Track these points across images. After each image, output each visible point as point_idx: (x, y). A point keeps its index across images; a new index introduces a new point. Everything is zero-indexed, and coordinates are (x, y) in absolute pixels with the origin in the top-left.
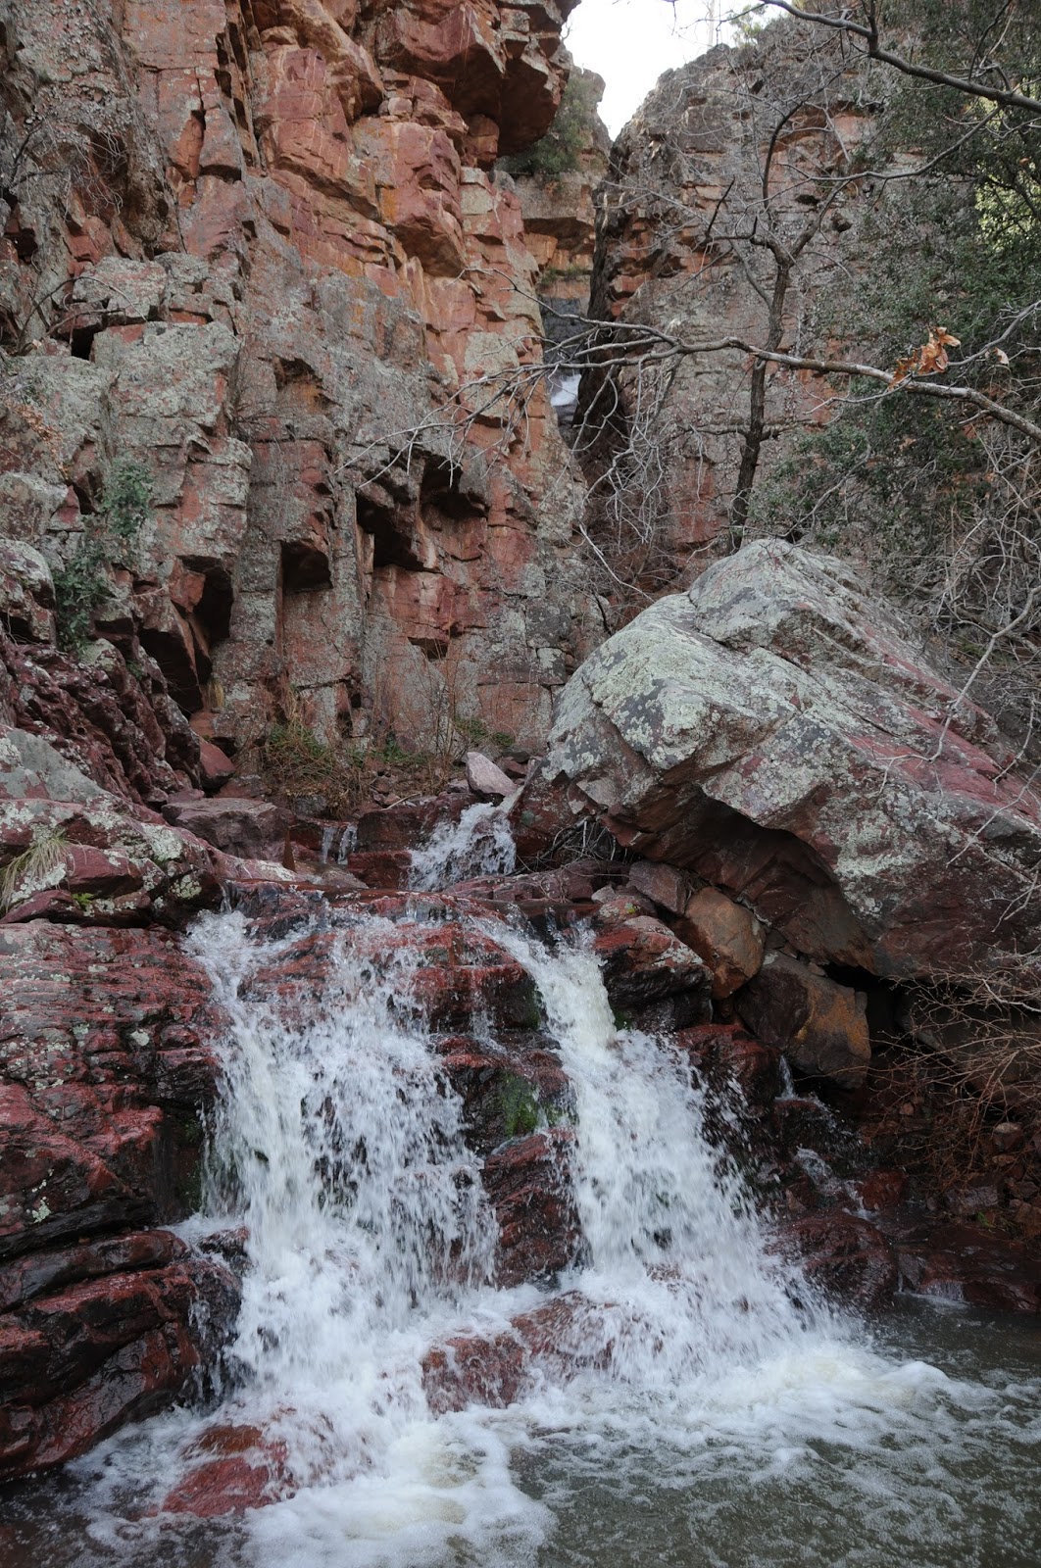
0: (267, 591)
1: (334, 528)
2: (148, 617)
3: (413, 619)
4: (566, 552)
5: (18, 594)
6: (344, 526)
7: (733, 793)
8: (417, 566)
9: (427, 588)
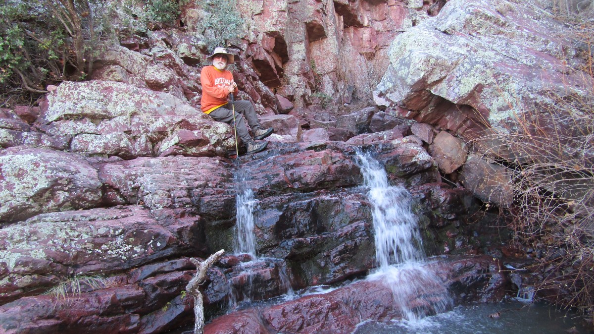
0: (302, 41)
1: (326, 15)
2: (255, 55)
3: (361, 46)
4: (421, 12)
5: (194, 50)
6: (330, 14)
7: (443, 91)
8: (361, 26)
9: (365, 34)
